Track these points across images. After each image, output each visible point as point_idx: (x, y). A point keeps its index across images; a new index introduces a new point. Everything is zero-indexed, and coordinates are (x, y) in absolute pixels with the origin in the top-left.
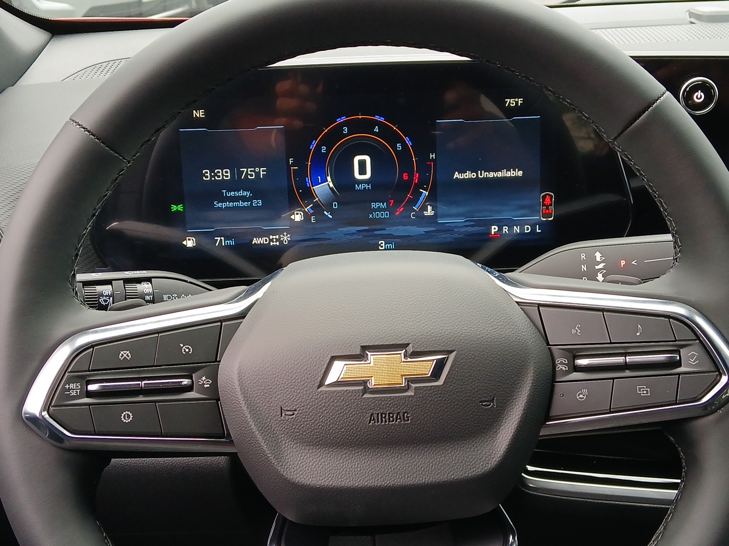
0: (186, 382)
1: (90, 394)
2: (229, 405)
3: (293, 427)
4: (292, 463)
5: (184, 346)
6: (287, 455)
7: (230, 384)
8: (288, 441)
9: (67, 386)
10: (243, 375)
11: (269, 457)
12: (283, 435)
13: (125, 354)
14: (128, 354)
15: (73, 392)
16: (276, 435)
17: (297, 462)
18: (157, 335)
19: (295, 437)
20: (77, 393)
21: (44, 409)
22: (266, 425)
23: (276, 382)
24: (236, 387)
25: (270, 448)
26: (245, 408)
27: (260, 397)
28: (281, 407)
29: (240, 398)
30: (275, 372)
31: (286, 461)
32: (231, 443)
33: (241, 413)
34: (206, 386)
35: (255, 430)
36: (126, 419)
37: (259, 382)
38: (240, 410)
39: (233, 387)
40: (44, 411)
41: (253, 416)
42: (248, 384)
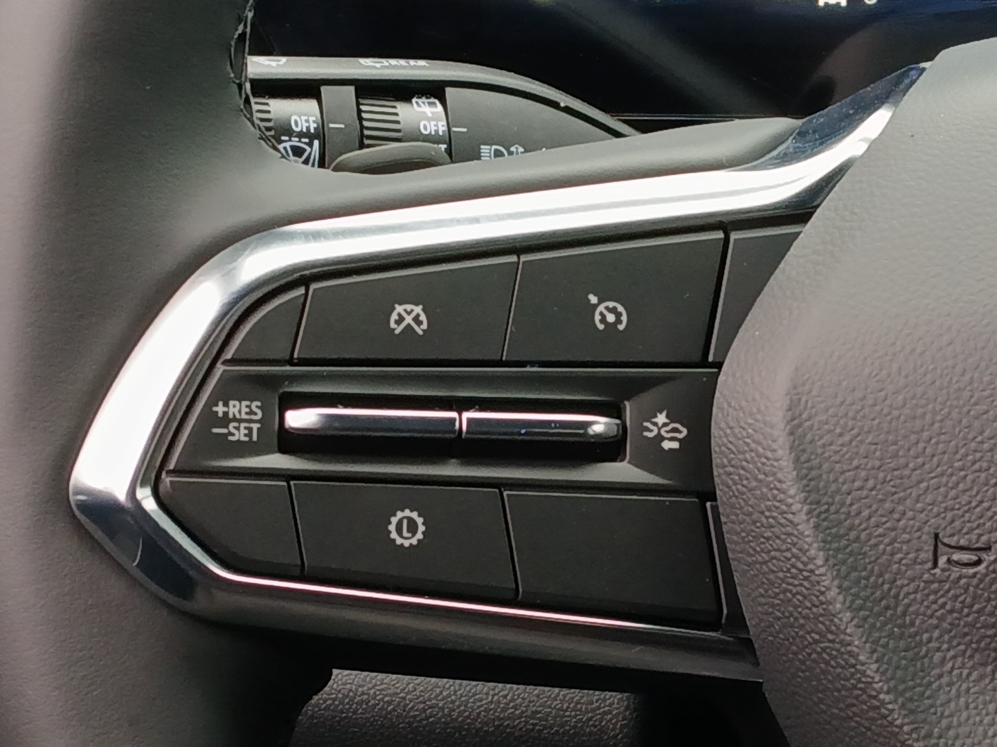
0: (600, 425)
1: (291, 442)
2: (750, 514)
3: (976, 607)
4: (963, 730)
5: (601, 301)
6: (949, 701)
7: (759, 443)
8: (952, 653)
9: (220, 409)
10: (805, 416)
11: (883, 703)
12: (936, 633)
13: (409, 313)
14: (418, 315)
15: (238, 428)
16: (912, 630)
17: (981, 729)
18: (514, 258)
19: (978, 642)
20: (250, 435)
21: (142, 478)
22: (878, 593)
23: (921, 445)
24: (780, 452)
25: (889, 674)
26: (807, 529)
27: (865, 493)
28: (936, 536)
29: (792, 492)
30: (920, 411)
31: (944, 722)
32: (745, 648)
33: (794, 545)
34: (667, 445)
35: (838, 606)
36: (405, 534)
37: (862, 442)
38: (789, 534)
39: (769, 454)
40: (143, 485)
41: (835, 557)
42: (824, 446)
